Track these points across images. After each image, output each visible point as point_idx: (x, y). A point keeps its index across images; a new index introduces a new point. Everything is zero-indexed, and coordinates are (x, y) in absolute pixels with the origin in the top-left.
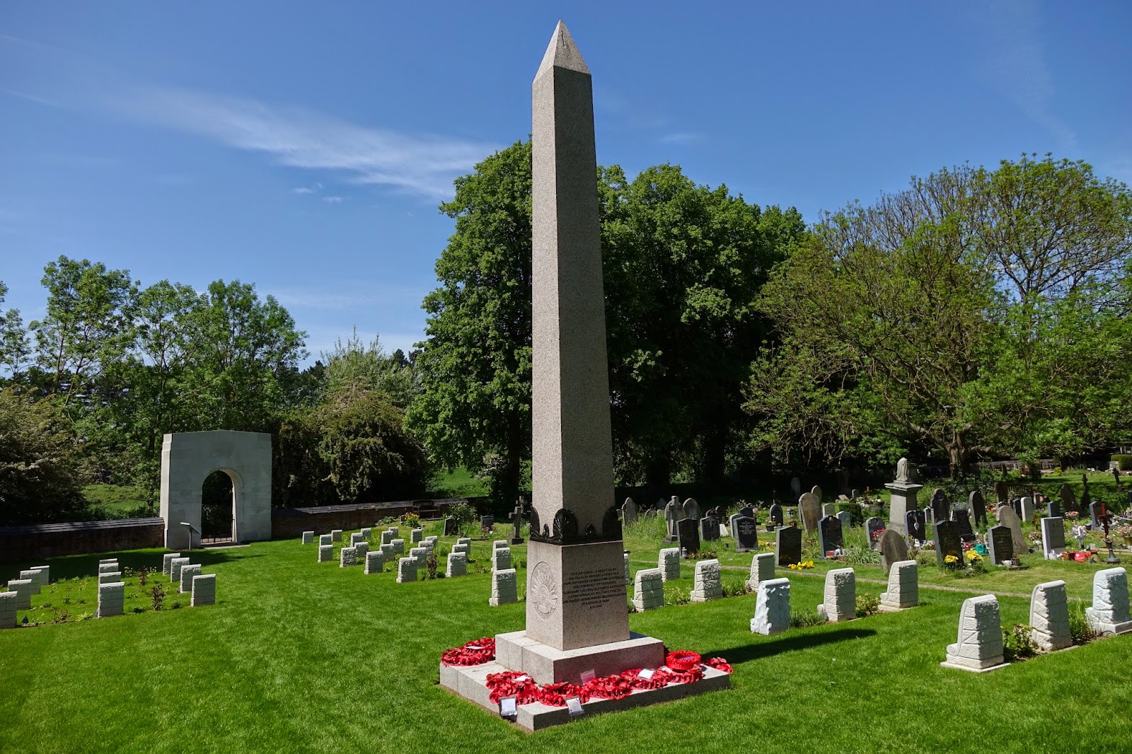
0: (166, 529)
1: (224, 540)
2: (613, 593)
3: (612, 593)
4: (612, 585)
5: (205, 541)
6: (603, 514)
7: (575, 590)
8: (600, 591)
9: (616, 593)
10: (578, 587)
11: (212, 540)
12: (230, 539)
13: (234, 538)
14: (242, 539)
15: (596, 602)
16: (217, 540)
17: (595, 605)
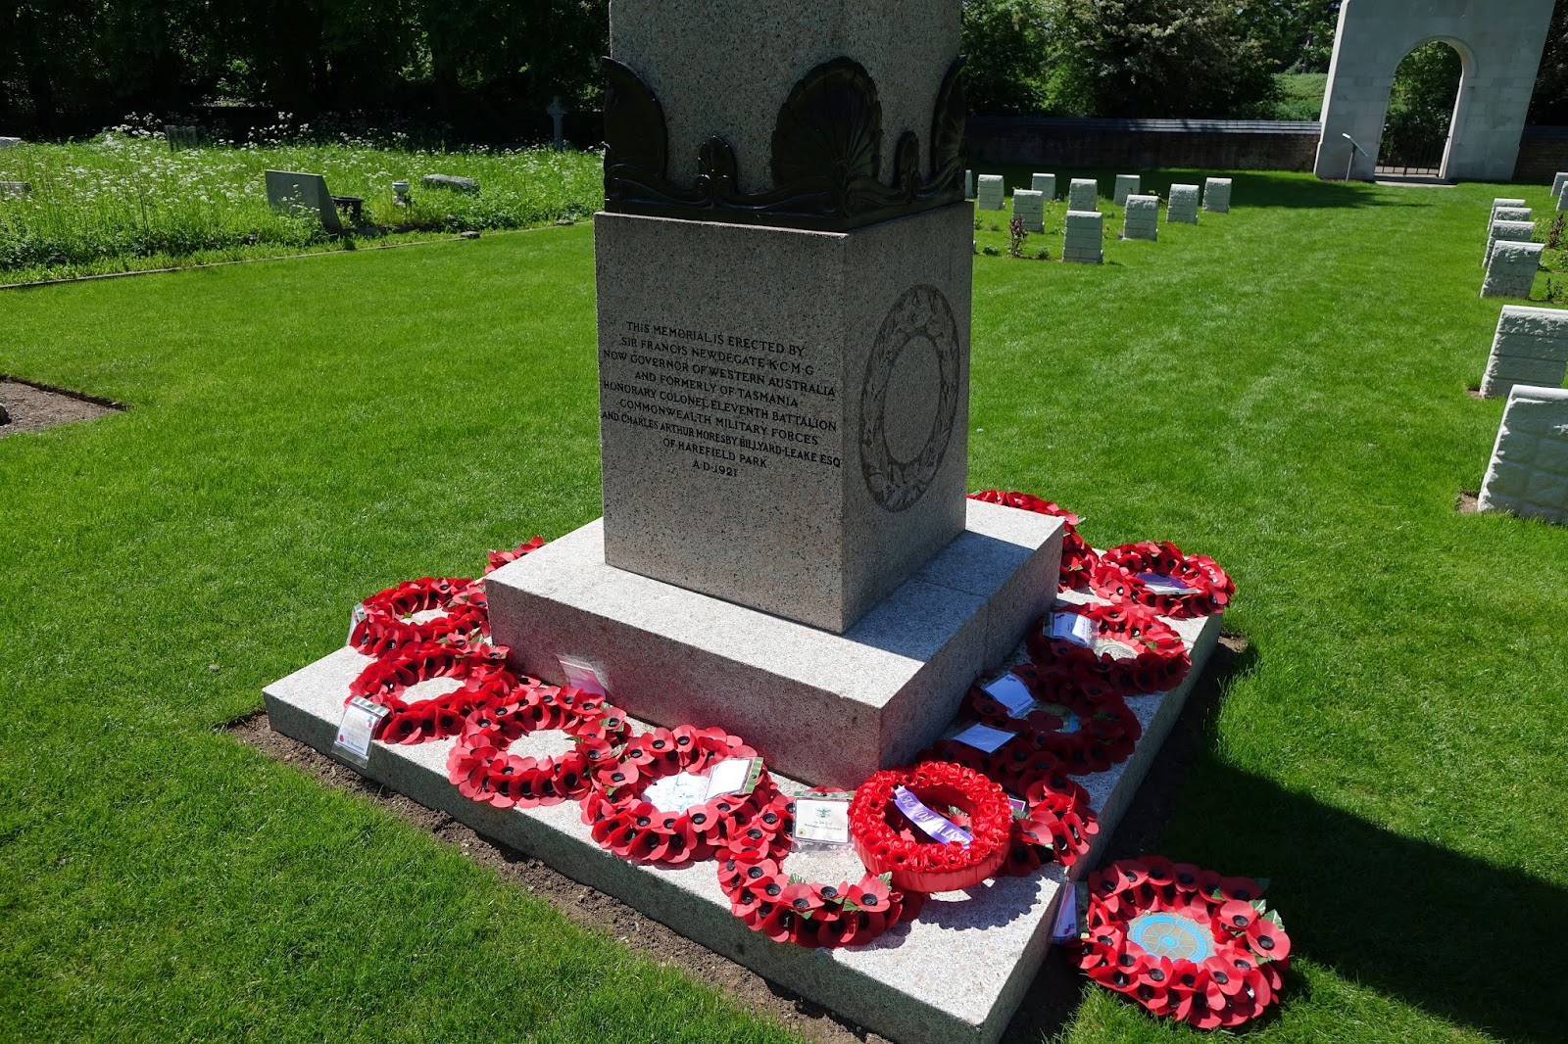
0: (1320, 143)
1: (1423, 172)
2: (785, 444)
3: (777, 440)
4: (782, 411)
5: (1379, 169)
6: (781, 95)
7: (642, 384)
8: (731, 416)
9: (801, 447)
10: (648, 376)
11: (1402, 169)
12: (1436, 171)
13: (1442, 172)
14: (1453, 174)
15: (715, 453)
16: (1409, 170)
17: (711, 461)
